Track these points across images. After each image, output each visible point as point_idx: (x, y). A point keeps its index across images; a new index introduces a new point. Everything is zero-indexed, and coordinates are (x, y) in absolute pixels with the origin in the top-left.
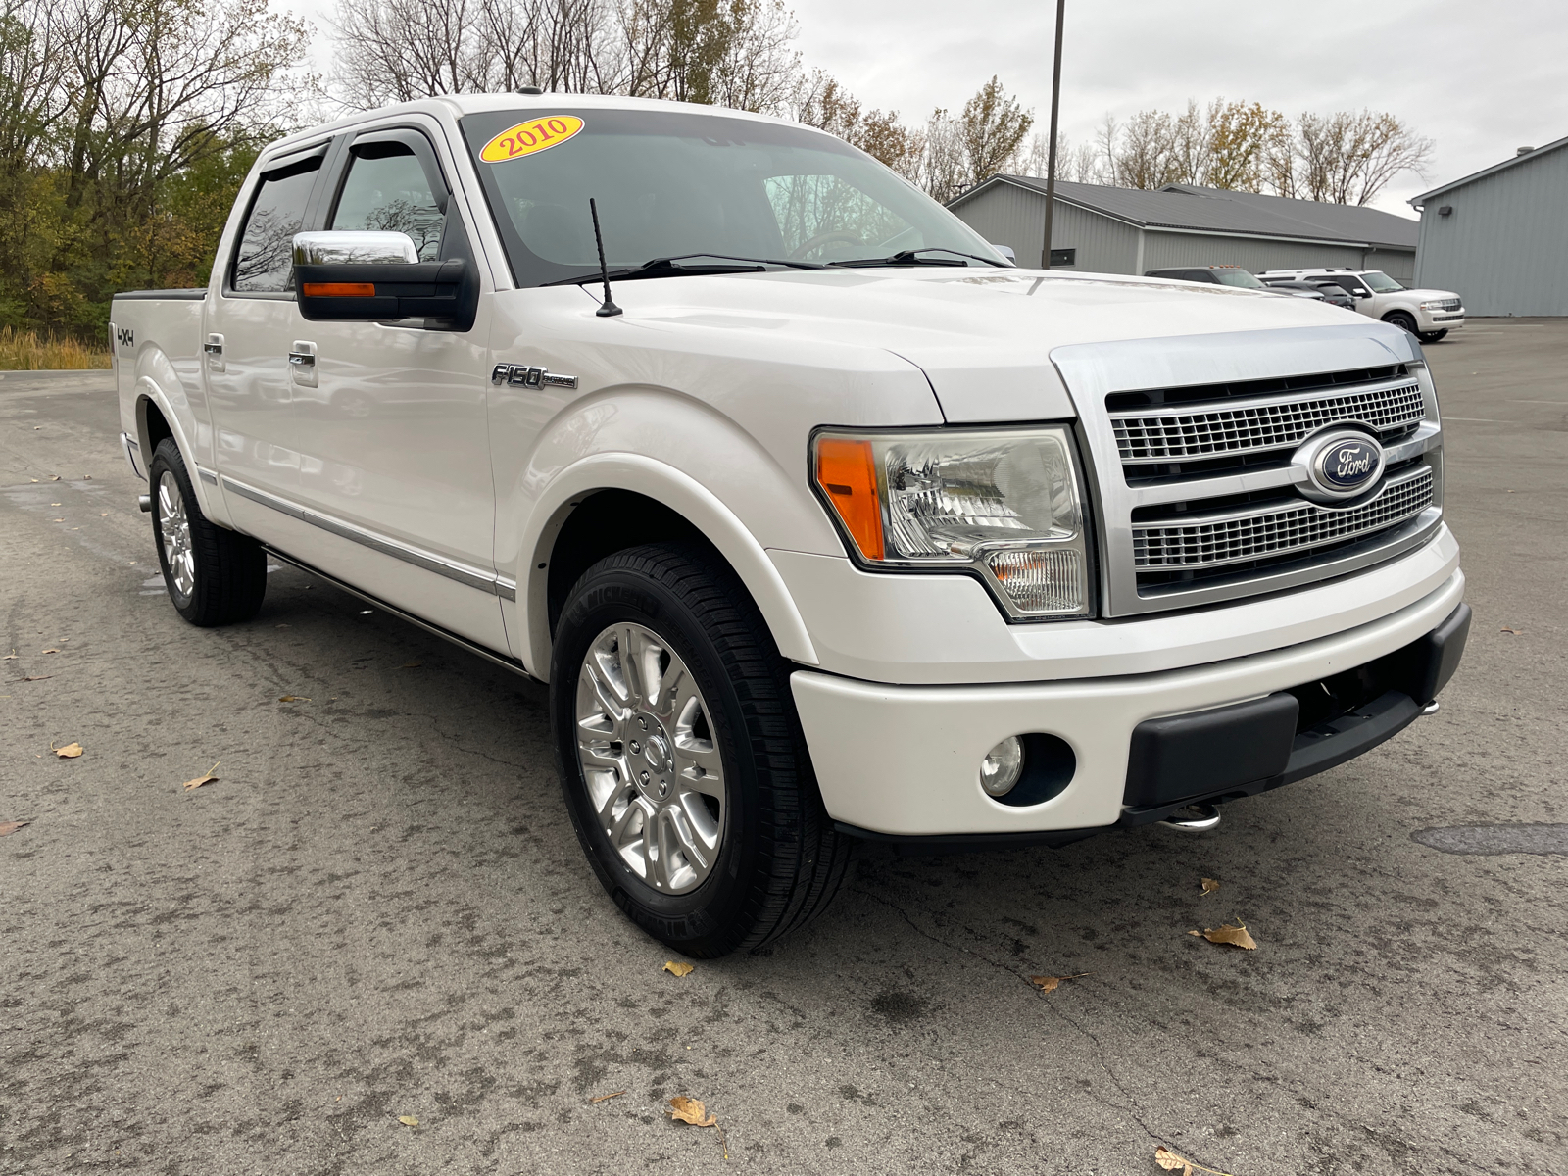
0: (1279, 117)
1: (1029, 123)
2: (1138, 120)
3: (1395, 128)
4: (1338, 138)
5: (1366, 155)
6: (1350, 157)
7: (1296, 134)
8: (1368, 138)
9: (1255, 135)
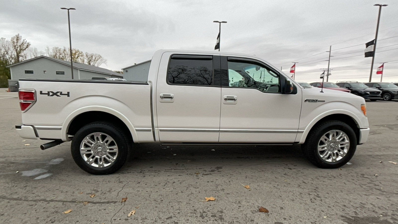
0: (82, 52)
1: (30, 45)
2: (55, 48)
3: (101, 57)
4: (92, 57)
5: (97, 60)
6: (95, 60)
7: (85, 55)
8: (97, 58)
9: (78, 54)
